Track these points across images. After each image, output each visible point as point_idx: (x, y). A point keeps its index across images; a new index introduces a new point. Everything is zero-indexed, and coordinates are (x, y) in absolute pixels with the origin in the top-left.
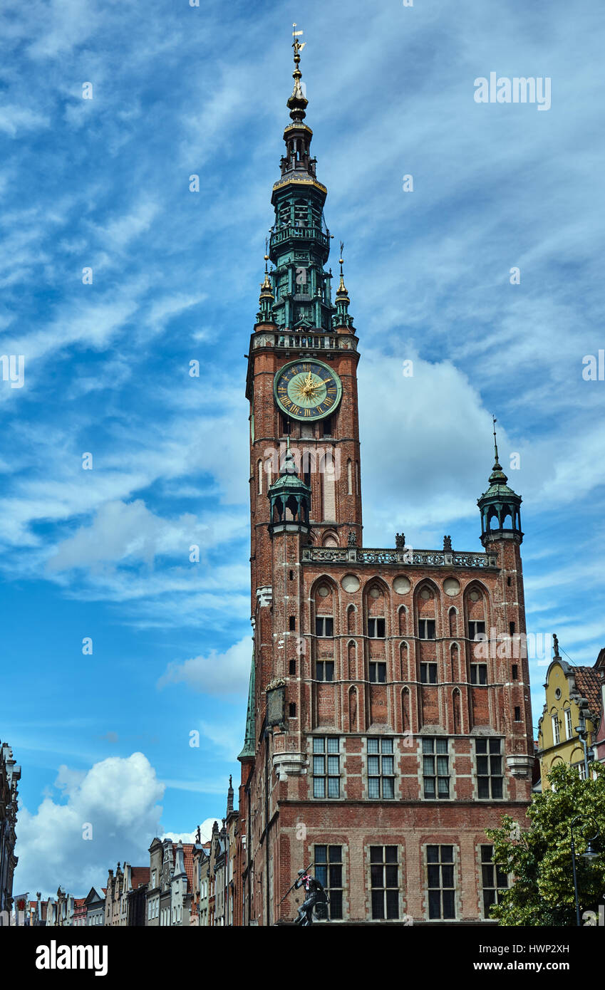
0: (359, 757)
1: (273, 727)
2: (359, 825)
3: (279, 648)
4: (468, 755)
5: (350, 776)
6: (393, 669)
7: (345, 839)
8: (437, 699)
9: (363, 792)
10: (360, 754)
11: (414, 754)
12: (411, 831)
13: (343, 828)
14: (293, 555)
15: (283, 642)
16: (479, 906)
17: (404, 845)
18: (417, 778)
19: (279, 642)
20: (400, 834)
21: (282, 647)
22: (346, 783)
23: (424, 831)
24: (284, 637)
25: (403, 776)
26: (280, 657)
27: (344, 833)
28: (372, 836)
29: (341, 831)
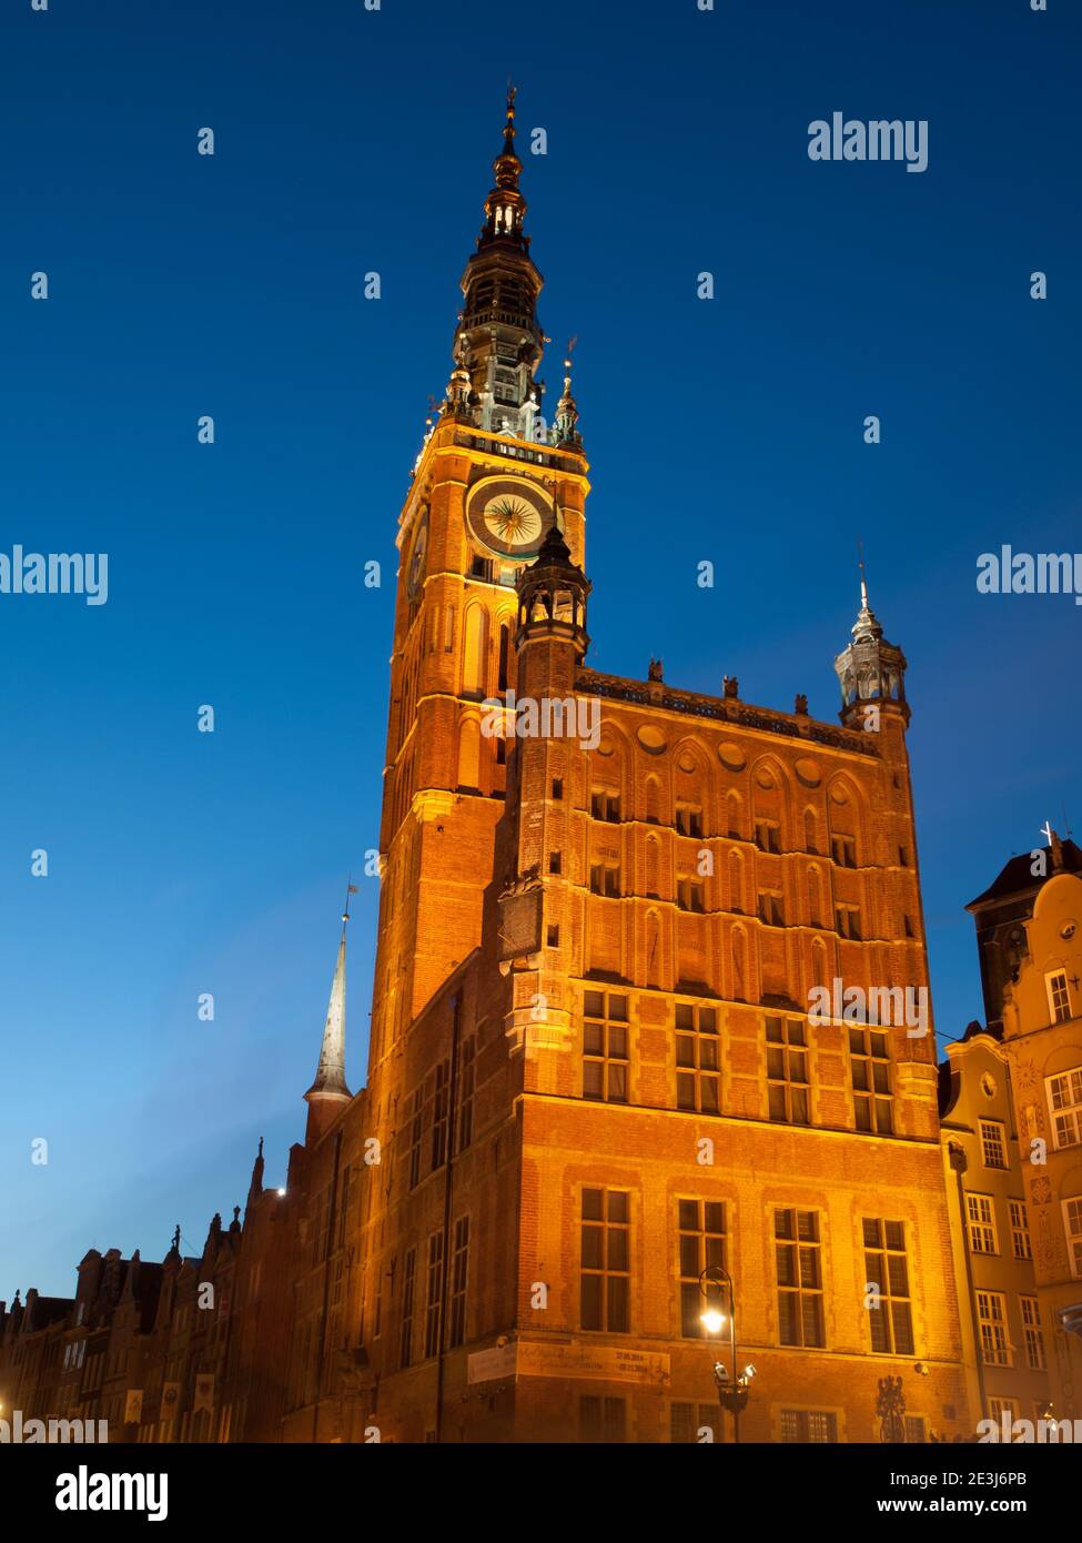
0: (661, 1033)
2: (658, 1156)
3: (531, 826)
4: (840, 1053)
5: (645, 1064)
6: (721, 890)
7: (634, 1179)
8: (785, 953)
9: (668, 1096)
10: (663, 1028)
11: (753, 1040)
12: (747, 1176)
13: (633, 1159)
14: (563, 678)
15: (538, 816)
16: (863, 1326)
17: (736, 1200)
18: (756, 1082)
19: (532, 817)
20: (729, 1179)
21: (537, 825)
22: (638, 1076)
23: (771, 1179)
24: (543, 808)
25: (734, 1075)
26: (532, 842)
27: (634, 1169)
28: (683, 1179)
29: (631, 1163)
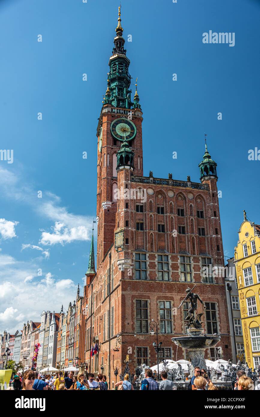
0: (154, 262)
1: (118, 248)
2: (154, 292)
3: (121, 215)
4: (199, 264)
5: (151, 270)
6: (168, 227)
7: (149, 298)
8: (185, 240)
9: (156, 277)
10: (155, 261)
11: (177, 262)
12: (176, 295)
13: (148, 293)
14: (128, 178)
15: (123, 213)
16: (205, 328)
17: (173, 301)
18: (178, 272)
19: (121, 213)
20: (172, 296)
21: (123, 215)
22: (149, 273)
23: (182, 295)
24: (124, 211)
25: (172, 271)
26: (121, 219)
27: (148, 295)
28: (160, 297)
29: (147, 294)
